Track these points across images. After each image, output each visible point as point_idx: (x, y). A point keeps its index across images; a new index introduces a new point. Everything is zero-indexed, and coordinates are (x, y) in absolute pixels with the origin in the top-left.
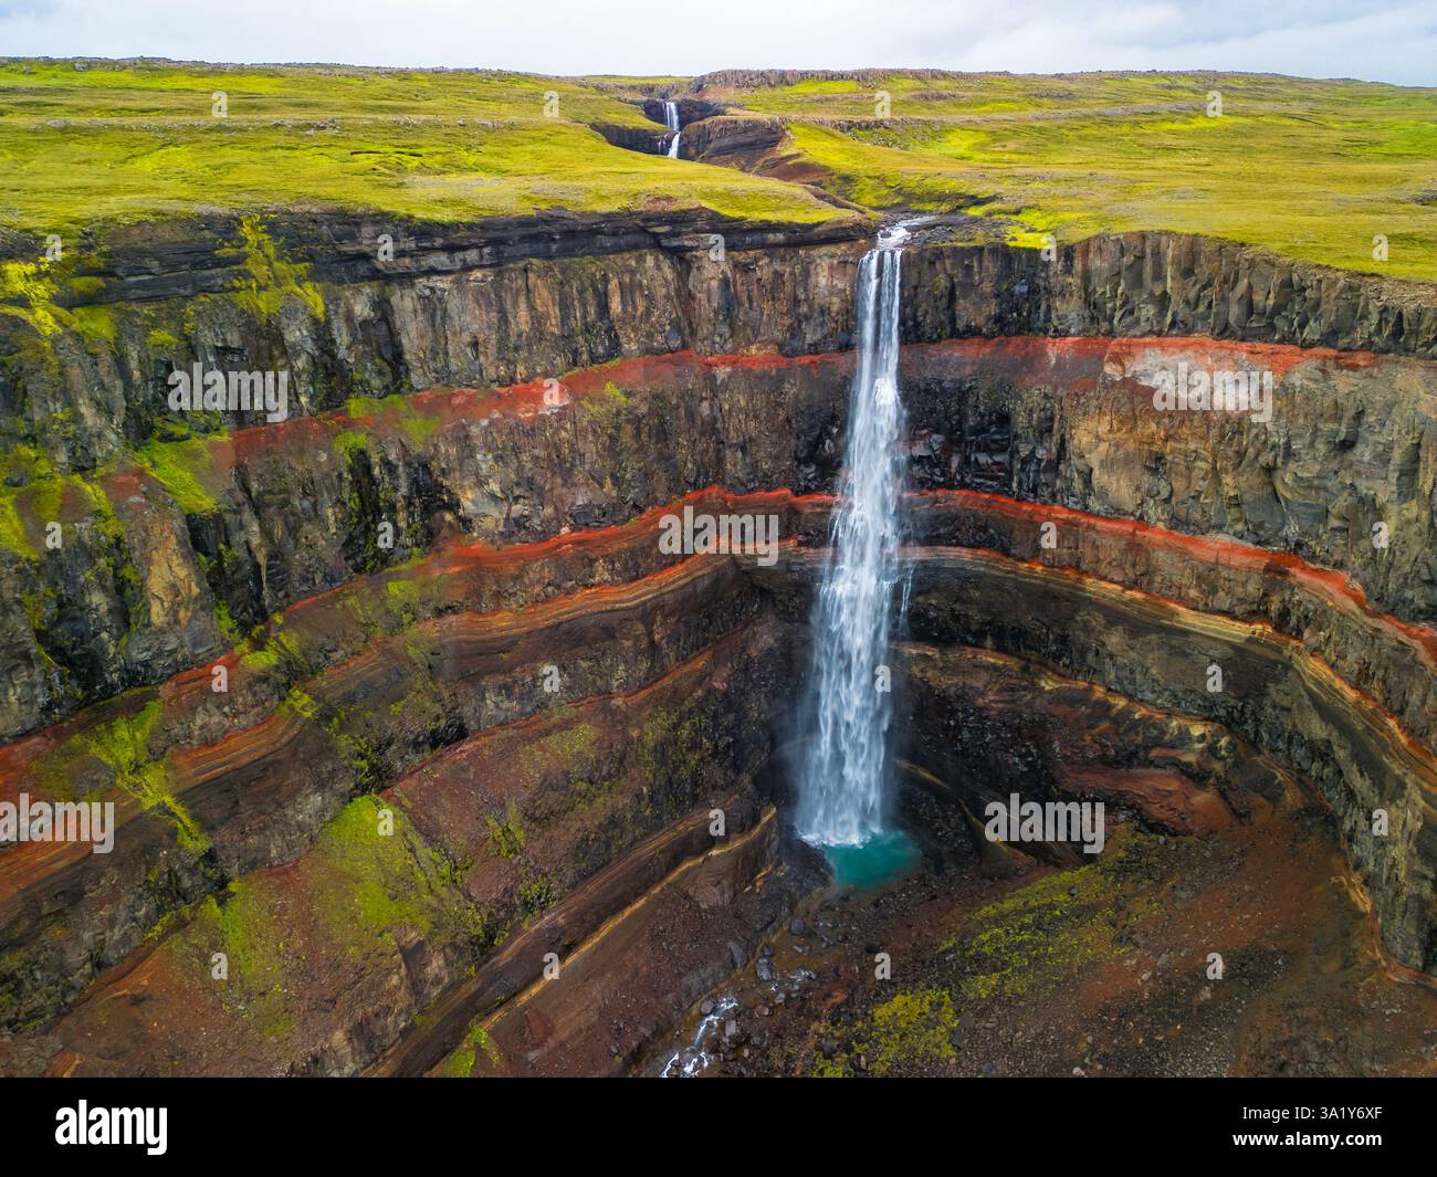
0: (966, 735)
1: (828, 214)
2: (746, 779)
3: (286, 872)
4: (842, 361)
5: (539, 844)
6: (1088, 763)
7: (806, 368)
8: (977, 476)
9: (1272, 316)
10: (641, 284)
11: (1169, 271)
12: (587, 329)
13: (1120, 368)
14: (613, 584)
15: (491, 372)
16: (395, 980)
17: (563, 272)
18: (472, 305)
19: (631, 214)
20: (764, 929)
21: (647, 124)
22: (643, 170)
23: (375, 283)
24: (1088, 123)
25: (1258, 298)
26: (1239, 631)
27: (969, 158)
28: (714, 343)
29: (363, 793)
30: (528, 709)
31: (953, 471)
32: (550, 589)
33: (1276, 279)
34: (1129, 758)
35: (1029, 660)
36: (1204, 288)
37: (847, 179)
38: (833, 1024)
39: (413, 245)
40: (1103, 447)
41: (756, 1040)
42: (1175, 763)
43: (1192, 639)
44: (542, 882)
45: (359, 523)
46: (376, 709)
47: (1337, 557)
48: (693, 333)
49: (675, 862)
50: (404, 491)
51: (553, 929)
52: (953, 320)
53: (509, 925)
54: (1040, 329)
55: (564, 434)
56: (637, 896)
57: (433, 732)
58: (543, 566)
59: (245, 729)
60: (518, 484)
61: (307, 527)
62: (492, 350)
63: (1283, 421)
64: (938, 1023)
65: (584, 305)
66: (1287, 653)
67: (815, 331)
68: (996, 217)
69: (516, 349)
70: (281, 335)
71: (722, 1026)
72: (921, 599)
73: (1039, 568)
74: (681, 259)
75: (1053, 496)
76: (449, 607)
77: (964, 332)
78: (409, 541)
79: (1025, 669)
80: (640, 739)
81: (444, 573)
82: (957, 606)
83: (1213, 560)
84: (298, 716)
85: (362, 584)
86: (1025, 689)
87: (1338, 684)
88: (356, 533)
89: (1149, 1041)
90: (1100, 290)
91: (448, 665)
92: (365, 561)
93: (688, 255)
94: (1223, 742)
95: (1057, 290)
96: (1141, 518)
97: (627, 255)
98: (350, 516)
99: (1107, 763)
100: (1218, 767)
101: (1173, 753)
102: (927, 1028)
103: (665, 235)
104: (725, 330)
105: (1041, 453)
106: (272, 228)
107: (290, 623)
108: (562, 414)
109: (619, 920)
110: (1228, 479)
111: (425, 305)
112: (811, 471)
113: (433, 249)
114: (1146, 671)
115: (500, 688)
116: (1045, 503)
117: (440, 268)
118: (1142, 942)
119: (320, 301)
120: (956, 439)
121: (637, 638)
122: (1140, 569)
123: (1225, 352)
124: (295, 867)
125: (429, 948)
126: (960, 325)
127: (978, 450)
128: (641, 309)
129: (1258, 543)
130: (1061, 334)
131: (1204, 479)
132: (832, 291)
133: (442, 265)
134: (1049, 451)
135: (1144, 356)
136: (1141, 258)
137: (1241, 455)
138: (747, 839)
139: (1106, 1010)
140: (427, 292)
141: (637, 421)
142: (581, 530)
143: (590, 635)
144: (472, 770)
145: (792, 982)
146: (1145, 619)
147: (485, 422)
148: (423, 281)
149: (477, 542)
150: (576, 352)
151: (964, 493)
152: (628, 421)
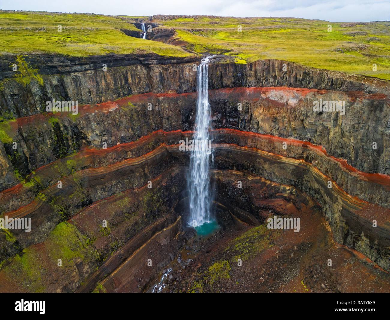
0: (230, 193)
1: (187, 55)
2: (172, 209)
3: (40, 245)
4: (193, 95)
5: (115, 232)
6: (261, 198)
7: (184, 97)
8: (230, 125)
9: (302, 81)
10: (137, 74)
11: (276, 70)
12: (122, 87)
13: (265, 95)
14: (133, 158)
15: (95, 100)
16: (74, 273)
17: (114, 71)
18: (88, 80)
19: (133, 55)
20: (179, 249)
21: (137, 29)
22: (136, 42)
23: (58, 75)
24: (254, 31)
25: (298, 76)
26: (297, 162)
27: (224, 40)
28: (158, 90)
29: (62, 221)
30: (110, 194)
31: (224, 123)
32: (115, 160)
33: (302, 71)
34: (271, 196)
35: (245, 172)
36: (285, 74)
37: (192, 45)
38: (198, 273)
39: (69, 64)
40: (262, 116)
41: (178, 279)
42: (282, 197)
43: (286, 165)
44: (116, 242)
45: (57, 144)
46: (65, 197)
47: (319, 142)
48: (152, 87)
49: (154, 233)
50: (70, 134)
51: (120, 255)
52: (222, 83)
53: (107, 255)
54: (245, 85)
55: (117, 116)
56: (144, 243)
57: (83, 203)
58: (112, 154)
59: (25, 205)
60: (104, 131)
61: (41, 146)
62: (95, 93)
63: (305, 108)
64: (226, 269)
65: (121, 80)
66: (308, 167)
67: (186, 87)
68: (232, 55)
69: (102, 93)
70: (30, 90)
71: (168, 276)
72: (217, 158)
73: (247, 148)
74: (148, 67)
75: (250, 129)
76: (85, 167)
77: (225, 86)
78: (73, 149)
79: (244, 175)
80: (142, 201)
81: (84, 157)
82: (226, 159)
83: (290, 144)
84: (41, 200)
85: (59, 161)
86: (244, 180)
87: (321, 174)
88: (57, 147)
89: (279, 269)
90: (259, 75)
91: (86, 183)
92: (59, 155)
93: (150, 66)
94: (294, 191)
95: (248, 75)
96: (272, 134)
97: (132, 66)
98: (54, 142)
99: (266, 198)
100: (293, 197)
101: (282, 194)
102: (223, 271)
103: (143, 60)
104: (161, 87)
105: (246, 118)
106: (26, 59)
107: (37, 174)
108: (116, 111)
109: (138, 250)
110: (293, 123)
111: (74, 81)
112: (186, 125)
113: (75, 65)
114: (274, 174)
115: (102, 189)
116: (247, 131)
117: (78, 70)
118: (276, 243)
119: (42, 80)
120: (224, 115)
121: (141, 172)
122: (272, 147)
123: (290, 91)
124: (43, 244)
125: (84, 263)
126: (224, 85)
127: (230, 118)
128: (137, 81)
129: (300, 139)
130: (250, 86)
131: (287, 123)
132: (190, 76)
133: (79, 69)
134: (248, 117)
135: (271, 92)
136: (269, 66)
137: (295, 117)
138: (173, 225)
139: (268, 262)
140: (75, 77)
141: (137, 112)
142: (123, 143)
143: (127, 172)
144: (95, 212)
145: (187, 263)
146: (274, 160)
147: (93, 114)
148: (73, 74)
149: (93, 148)
150: (119, 93)
151: (227, 129)
152: (135, 112)
